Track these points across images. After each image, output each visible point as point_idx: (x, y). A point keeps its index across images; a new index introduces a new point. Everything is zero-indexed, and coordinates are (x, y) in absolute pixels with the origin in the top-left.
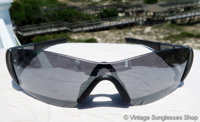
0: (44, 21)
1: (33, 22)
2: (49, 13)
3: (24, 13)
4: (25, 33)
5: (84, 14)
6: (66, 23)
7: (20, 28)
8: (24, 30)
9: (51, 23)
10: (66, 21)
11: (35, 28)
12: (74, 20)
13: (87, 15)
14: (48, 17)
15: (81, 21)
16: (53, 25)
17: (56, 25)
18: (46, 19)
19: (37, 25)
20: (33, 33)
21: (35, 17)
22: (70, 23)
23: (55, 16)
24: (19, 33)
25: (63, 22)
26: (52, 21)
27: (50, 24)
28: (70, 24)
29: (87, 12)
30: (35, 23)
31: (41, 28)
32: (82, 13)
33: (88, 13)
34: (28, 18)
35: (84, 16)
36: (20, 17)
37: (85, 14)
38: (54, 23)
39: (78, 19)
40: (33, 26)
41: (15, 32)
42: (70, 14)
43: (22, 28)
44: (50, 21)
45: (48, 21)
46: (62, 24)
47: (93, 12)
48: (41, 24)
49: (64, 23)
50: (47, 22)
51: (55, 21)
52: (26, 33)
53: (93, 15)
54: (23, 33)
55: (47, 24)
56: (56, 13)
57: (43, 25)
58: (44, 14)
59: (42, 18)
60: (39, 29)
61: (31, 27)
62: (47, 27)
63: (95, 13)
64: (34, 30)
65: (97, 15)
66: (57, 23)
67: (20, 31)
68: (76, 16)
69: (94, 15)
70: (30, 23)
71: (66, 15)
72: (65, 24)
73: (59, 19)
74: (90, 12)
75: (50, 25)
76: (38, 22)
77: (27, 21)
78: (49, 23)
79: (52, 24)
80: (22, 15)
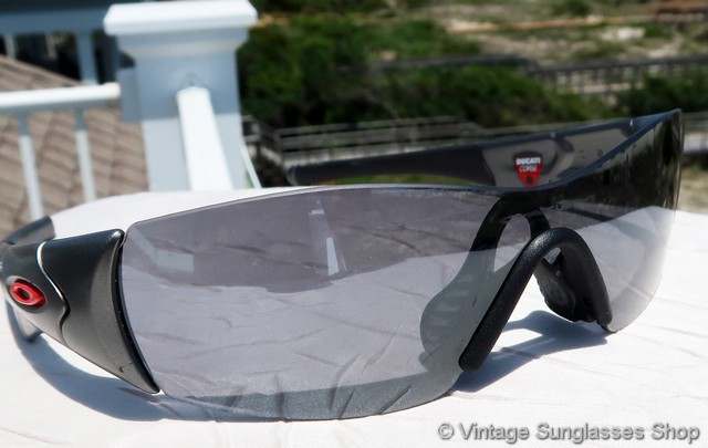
0: (379, 112)
1: (329, 115)
2: (402, 81)
3: (297, 72)
4: (291, 158)
5: (554, 91)
6: (471, 125)
7: (276, 136)
8: (290, 143)
9: (407, 121)
10: (472, 116)
11: (335, 140)
12: (507, 115)
13: (569, 98)
14: (397, 94)
15: (540, 123)
16: (413, 134)
17: (428, 132)
18: (388, 105)
19: (344, 126)
20: (326, 158)
21: (344, 93)
22: (488, 126)
23: (424, 91)
24: (270, 155)
25: (456, 122)
26: (412, 116)
27: (399, 126)
28: (489, 132)
29: (568, 84)
30: (336, 120)
31: (361, 141)
32: (547, 87)
33: (576, 90)
34: (311, 93)
35: (556, 104)
36: (279, 91)
37: (561, 91)
38: (420, 125)
39: (526, 111)
40: (329, 132)
41: (253, 150)
42: (494, 91)
43: (283, 136)
44: (402, 116)
45: (394, 112)
46: (450, 130)
47: (599, 88)
48: (362, 124)
49: (462, 126)
50: (390, 117)
51: (425, 114)
52: (299, 157)
53: (595, 98)
54: (284, 158)
55: (388, 127)
56: (433, 80)
57: (371, 127)
58: (381, 81)
59: (372, 99)
60: (352, 146)
61: (319, 133)
62: (386, 138)
63: (607, 93)
64: (330, 149)
65: (612, 101)
66: (433, 124)
67: (272, 145)
68: (518, 100)
69: (603, 99)
70: (316, 117)
71: (474, 94)
72: (466, 133)
73: (442, 110)
74: (581, 84)
75: (402, 130)
76: (354, 113)
77: (306, 107)
78: (399, 121)
79: (410, 126)
80: (289, 81)
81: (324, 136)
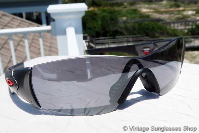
0: (122, 34)
1: (108, 34)
2: (128, 25)
3: (100, 23)
5: (170, 28)
6: (147, 37)
7: (94, 40)
8: (97, 42)
9: (129, 36)
10: (147, 35)
11: (110, 41)
12: (157, 35)
13: (174, 30)
14: (127, 29)
15: (166, 37)
16: (131, 39)
17: (135, 39)
18: (124, 32)
19: (112, 37)
20: (107, 46)
21: (112, 28)
22: (151, 38)
23: (134, 28)
24: (92, 45)
25: (143, 37)
26: (131, 35)
27: (127, 37)
28: (151, 39)
29: (174, 26)
30: (110, 36)
31: (117, 41)
32: (168, 27)
33: (176, 28)
34: (103, 28)
35: (170, 32)
36: (95, 28)
37: (172, 28)
38: (133, 37)
39: (162, 34)
40: (108, 39)
41: (87, 44)
42: (153, 28)
43: (96, 40)
44: (128, 35)
45: (126, 34)
46: (141, 39)
47: (183, 27)
48: (117, 37)
49: (144, 38)
50: (125, 35)
51: (134, 34)
52: (100, 46)
53: (181, 30)
54: (96, 46)
55: (124, 38)
56: (137, 25)
57: (119, 38)
58: (122, 25)
59: (120, 30)
60: (114, 43)
61: (105, 39)
62: (124, 41)
63: (185, 29)
64: (108, 43)
65: (186, 31)
66: (136, 37)
67: (92, 42)
68: (160, 31)
69: (184, 31)
70: (105, 35)
71: (148, 29)
72: (145, 40)
73: (139, 33)
74: (177, 26)
75: (128, 39)
76: (115, 34)
77: (102, 32)
78: (127, 36)
79: (130, 37)
80: (97, 25)
81: (107, 40)
